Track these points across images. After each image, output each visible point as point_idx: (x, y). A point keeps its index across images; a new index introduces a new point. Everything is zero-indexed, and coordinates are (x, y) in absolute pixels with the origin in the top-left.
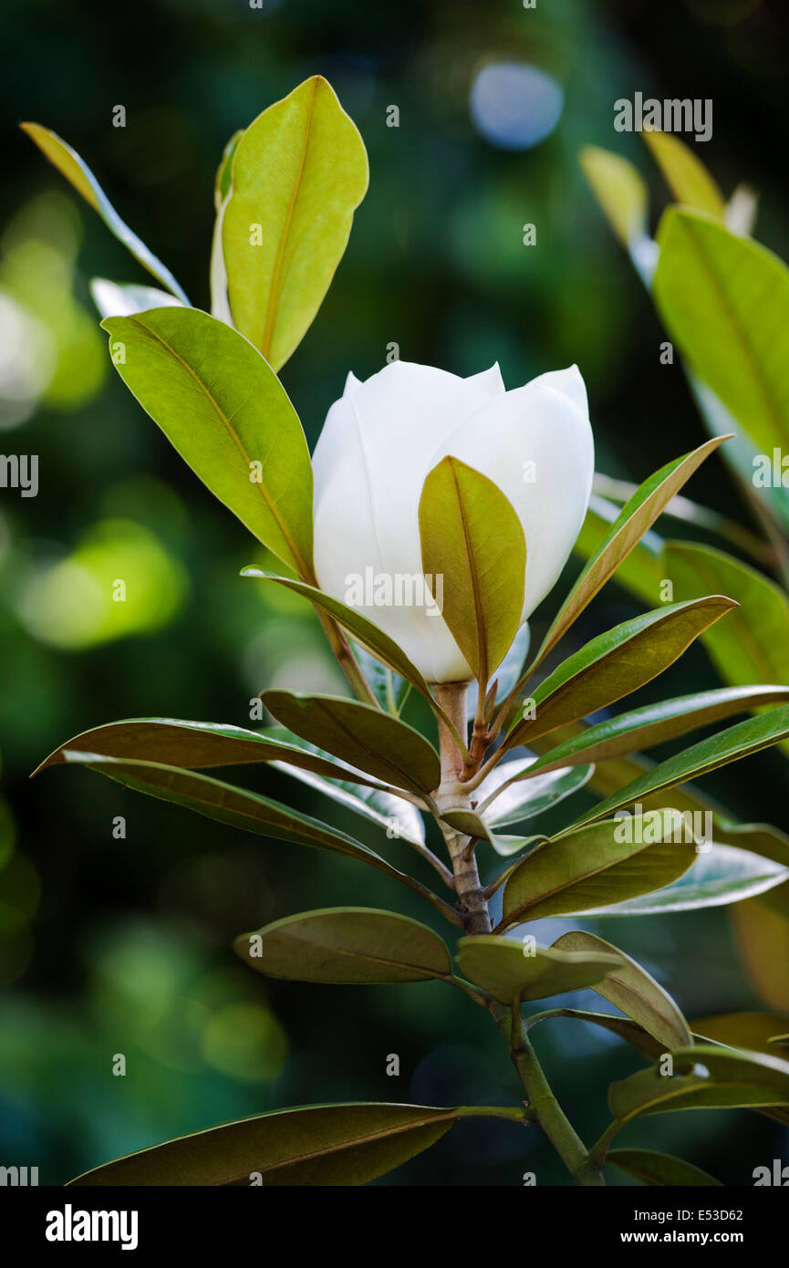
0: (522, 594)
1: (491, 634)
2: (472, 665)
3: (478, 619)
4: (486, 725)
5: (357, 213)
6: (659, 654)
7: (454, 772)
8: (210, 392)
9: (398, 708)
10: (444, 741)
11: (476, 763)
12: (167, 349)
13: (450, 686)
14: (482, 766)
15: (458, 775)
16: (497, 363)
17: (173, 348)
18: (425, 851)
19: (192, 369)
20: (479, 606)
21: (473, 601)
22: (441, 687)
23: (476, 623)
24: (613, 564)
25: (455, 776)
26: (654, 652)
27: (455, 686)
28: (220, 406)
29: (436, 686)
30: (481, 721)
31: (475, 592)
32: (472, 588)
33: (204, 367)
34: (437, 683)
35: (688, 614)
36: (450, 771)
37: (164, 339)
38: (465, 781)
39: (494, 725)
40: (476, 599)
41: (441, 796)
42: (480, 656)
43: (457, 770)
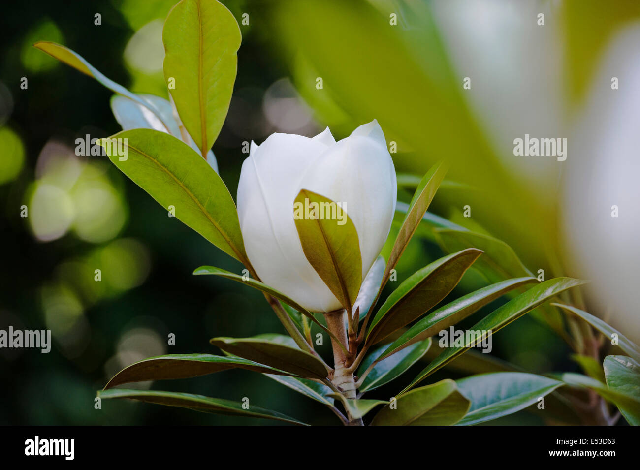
0: (360, 259)
1: (348, 284)
2: (341, 301)
3: (339, 276)
4: (355, 334)
5: (239, 53)
6: (447, 283)
7: (341, 362)
8: (168, 169)
9: (309, 325)
10: (334, 345)
11: (353, 356)
12: (137, 151)
13: (333, 313)
14: (356, 357)
15: (344, 364)
16: (328, 127)
17: (140, 150)
18: (333, 408)
19: (154, 159)
20: (337, 269)
21: (334, 266)
22: (327, 314)
23: (338, 278)
24: (412, 229)
25: (343, 365)
26: (444, 282)
27: (336, 313)
28: (175, 176)
29: (325, 314)
30: (351, 332)
31: (333, 261)
32: (331, 259)
33: (161, 157)
34: (324, 313)
35: (458, 259)
36: (339, 362)
37: (133, 146)
38: (348, 367)
39: (360, 333)
40: (335, 265)
41: (336, 377)
42: (345, 296)
43: (343, 361)
